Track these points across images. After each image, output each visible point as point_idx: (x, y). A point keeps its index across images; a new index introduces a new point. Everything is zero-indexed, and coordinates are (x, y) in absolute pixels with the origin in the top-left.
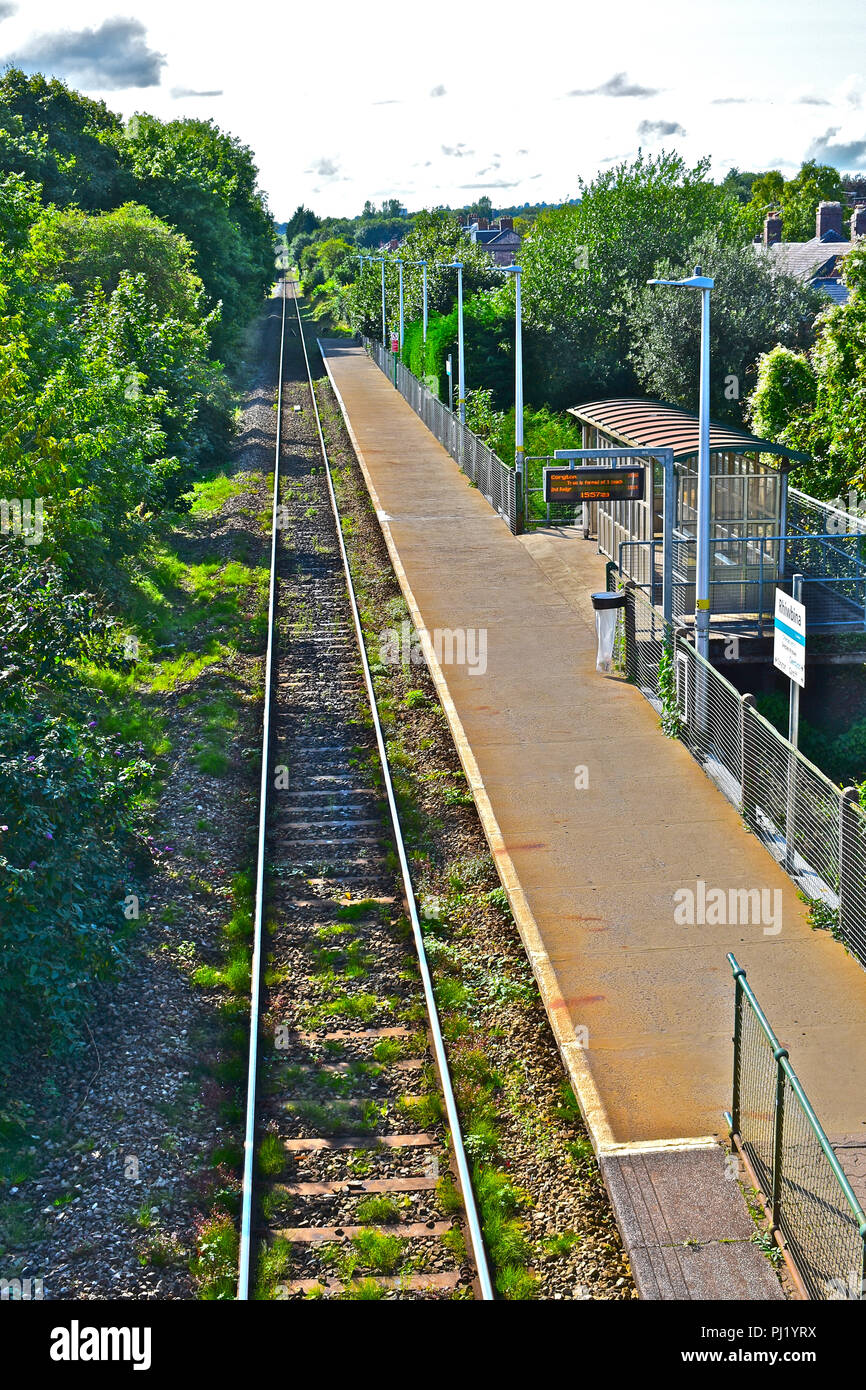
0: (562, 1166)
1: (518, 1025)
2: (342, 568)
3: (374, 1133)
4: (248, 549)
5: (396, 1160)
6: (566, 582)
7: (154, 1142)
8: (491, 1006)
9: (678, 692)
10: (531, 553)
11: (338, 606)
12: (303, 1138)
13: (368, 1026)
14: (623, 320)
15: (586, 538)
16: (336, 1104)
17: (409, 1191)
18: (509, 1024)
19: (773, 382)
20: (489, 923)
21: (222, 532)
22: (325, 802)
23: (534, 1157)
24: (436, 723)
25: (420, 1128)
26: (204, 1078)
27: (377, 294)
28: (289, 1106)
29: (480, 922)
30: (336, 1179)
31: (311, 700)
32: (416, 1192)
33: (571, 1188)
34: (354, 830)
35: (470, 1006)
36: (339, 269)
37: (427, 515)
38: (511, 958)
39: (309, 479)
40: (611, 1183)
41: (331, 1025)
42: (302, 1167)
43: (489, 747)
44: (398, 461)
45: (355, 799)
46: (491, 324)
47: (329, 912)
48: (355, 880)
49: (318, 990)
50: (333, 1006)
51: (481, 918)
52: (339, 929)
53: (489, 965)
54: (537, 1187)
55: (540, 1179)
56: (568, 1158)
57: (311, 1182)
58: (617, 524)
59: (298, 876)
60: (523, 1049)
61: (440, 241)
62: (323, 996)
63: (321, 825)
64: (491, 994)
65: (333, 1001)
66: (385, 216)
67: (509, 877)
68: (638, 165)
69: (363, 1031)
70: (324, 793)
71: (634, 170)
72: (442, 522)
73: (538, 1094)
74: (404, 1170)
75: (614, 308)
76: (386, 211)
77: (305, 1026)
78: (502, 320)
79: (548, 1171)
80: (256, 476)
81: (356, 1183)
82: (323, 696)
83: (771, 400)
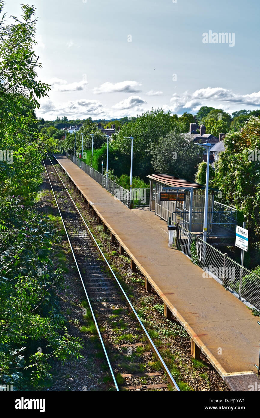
0: (200, 380)
1: (174, 342)
2: (80, 217)
3: (144, 373)
4: (53, 211)
5: (152, 380)
6: (149, 222)
7: (87, 375)
8: (164, 337)
9: (198, 252)
10: (137, 214)
11: (82, 227)
12: (125, 374)
13: (132, 343)
14: (149, 152)
15: (150, 211)
16: (130, 364)
17: (159, 388)
18: (171, 342)
19: (202, 171)
20: (156, 315)
21: (43, 206)
22: (98, 281)
23: (190, 378)
24: (122, 260)
25: (156, 371)
26: (92, 357)
27: (73, 142)
28: (119, 365)
29: (153, 314)
30: (138, 385)
31: (84, 253)
32: (161, 388)
33: (204, 386)
34: (109, 289)
35: (159, 337)
36: (54, 135)
37: (104, 203)
38: (166, 324)
39: (62, 192)
40: (230, 384)
41: (122, 343)
42: (127, 382)
43: (147, 267)
44: (89, 188)
45: (106, 281)
46: (112, 152)
47: (111, 312)
48: (114, 302)
49: (115, 333)
50: (120, 337)
51: (153, 313)
52: (114, 316)
53: (160, 326)
54: (194, 386)
55: (194, 384)
56: (200, 378)
57: (131, 386)
58: (163, 207)
59: (98, 301)
60: (177, 349)
61: (90, 129)
62: (117, 335)
63: (99, 287)
64: (163, 334)
65: (120, 336)
66: (63, 121)
67: (168, 302)
68: (152, 112)
69: (131, 344)
70: (96, 279)
71: (151, 113)
72: (108, 205)
73: (185, 361)
74: (156, 382)
75: (147, 149)
76: (63, 120)
77: (114, 343)
78: (115, 151)
79: (196, 382)
80: (47, 191)
81: (144, 386)
82: (87, 252)
83: (202, 175)
